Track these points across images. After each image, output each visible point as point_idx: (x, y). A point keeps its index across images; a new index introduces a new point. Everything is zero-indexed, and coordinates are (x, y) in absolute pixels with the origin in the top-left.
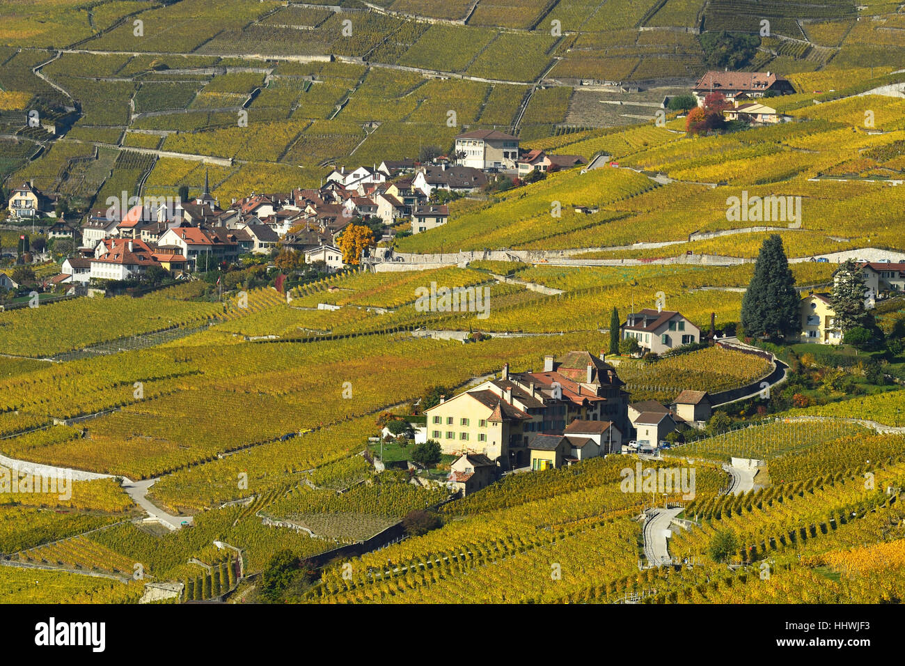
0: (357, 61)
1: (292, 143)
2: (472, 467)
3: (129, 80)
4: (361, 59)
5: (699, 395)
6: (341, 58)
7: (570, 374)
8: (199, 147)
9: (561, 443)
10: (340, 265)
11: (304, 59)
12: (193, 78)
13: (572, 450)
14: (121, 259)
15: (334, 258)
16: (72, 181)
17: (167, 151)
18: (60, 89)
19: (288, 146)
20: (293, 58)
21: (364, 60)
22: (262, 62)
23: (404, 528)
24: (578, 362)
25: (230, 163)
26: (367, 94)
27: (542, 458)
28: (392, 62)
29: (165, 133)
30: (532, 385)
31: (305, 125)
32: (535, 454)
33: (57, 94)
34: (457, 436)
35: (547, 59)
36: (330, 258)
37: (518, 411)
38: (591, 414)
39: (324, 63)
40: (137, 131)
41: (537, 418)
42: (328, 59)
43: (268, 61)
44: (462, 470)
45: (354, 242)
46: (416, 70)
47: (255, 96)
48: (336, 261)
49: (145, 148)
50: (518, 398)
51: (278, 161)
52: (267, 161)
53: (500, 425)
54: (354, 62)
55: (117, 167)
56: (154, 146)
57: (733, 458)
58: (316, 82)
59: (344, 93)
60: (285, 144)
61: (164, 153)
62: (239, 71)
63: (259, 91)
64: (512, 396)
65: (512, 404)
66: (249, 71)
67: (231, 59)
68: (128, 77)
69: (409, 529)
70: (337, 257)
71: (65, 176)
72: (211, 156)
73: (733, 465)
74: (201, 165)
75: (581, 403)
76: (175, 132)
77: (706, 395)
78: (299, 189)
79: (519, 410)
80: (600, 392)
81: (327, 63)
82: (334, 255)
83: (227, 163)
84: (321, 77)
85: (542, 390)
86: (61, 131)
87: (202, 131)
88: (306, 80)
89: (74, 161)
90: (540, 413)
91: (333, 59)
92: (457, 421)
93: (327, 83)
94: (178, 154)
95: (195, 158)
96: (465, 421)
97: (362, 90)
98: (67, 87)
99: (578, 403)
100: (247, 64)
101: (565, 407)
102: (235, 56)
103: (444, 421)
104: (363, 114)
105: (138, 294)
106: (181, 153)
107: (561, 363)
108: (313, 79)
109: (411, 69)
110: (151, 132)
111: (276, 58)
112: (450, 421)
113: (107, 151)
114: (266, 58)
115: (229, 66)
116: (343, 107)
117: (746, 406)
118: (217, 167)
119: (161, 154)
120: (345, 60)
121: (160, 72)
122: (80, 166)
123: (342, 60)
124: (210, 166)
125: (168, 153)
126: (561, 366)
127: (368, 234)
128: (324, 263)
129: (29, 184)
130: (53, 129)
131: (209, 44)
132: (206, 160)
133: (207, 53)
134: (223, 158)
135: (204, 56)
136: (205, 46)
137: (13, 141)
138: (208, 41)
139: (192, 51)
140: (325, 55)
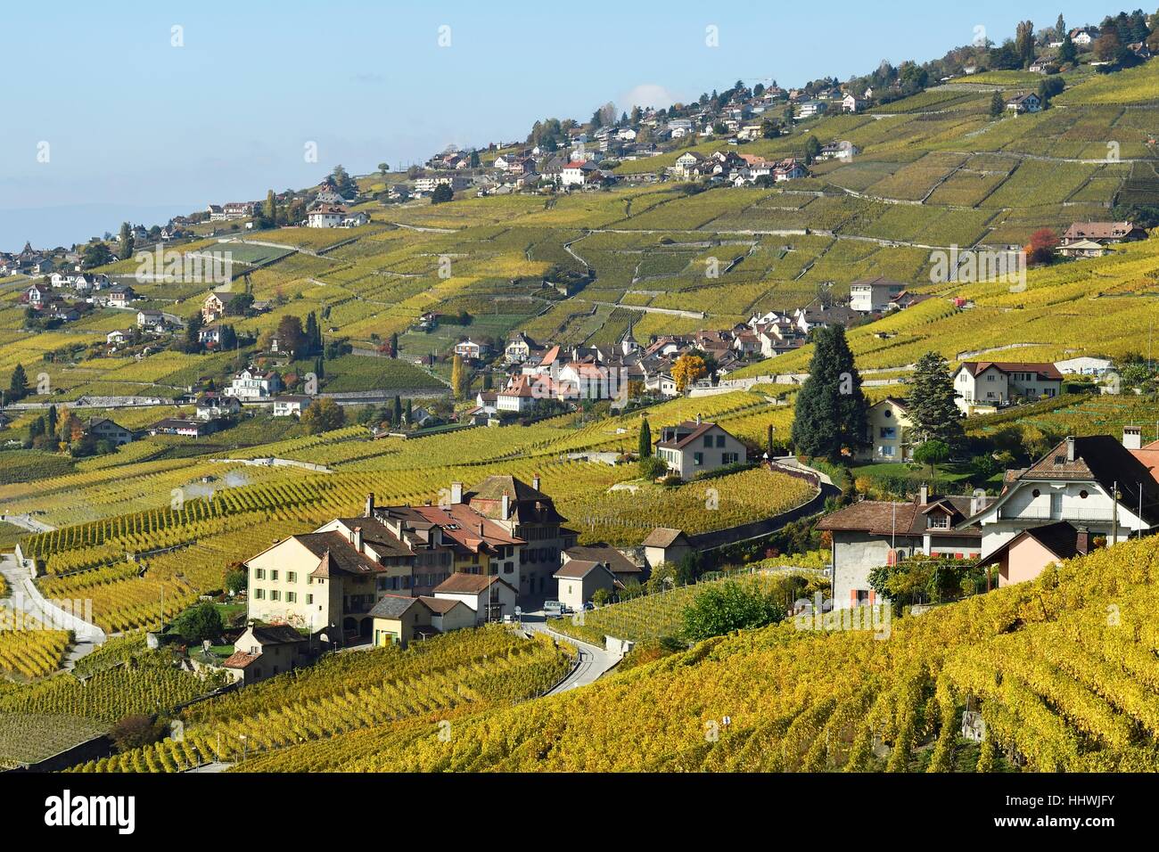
0: (827, 234)
1: (758, 299)
2: (260, 646)
3: (640, 252)
4: (830, 232)
5: (672, 534)
6: (815, 231)
7: (483, 507)
8: (680, 303)
9: (410, 608)
10: (674, 392)
11: (784, 233)
12: (692, 249)
13: (433, 617)
14: (518, 392)
15: (669, 386)
16: (568, 332)
17: (654, 307)
18: (580, 260)
19: (755, 302)
20: (776, 233)
21: (833, 233)
22: (750, 236)
23: (113, 741)
24: (496, 490)
25: (703, 316)
26: (830, 259)
27: (387, 628)
28: (856, 234)
29: (655, 294)
30: (399, 524)
31: (773, 285)
32: (378, 624)
33: (576, 263)
34: (284, 596)
35: (983, 229)
36: (665, 386)
37: (367, 560)
38: (501, 564)
39: (800, 236)
40: (635, 292)
41: (404, 571)
42: (804, 233)
43: (755, 235)
44: (246, 649)
45: (686, 371)
46: (875, 240)
47: (737, 263)
48: (670, 389)
49: (637, 305)
50: (372, 544)
51: (743, 314)
52: (734, 314)
53: (327, 582)
54: (825, 234)
55: (609, 321)
56: (644, 304)
57: (608, 637)
58: (791, 251)
59: (812, 259)
60: (752, 300)
61: (652, 309)
62: (732, 243)
63: (742, 259)
64: (363, 541)
65: (363, 552)
66: (738, 243)
67: (725, 234)
68: (640, 250)
69: (120, 744)
70: (671, 386)
71: (563, 329)
72: (688, 311)
73: (608, 647)
74: (679, 318)
75: (475, 549)
76: (665, 292)
77: (682, 535)
78: (702, 330)
79: (370, 559)
80: (519, 532)
81: (803, 236)
82: (668, 383)
83: (700, 316)
84: (796, 246)
85: (417, 532)
86: (571, 293)
87: (686, 290)
88: (783, 249)
89: (574, 316)
90: (407, 564)
91: (808, 232)
92: (283, 576)
93: (800, 252)
94: (662, 310)
95: (675, 312)
96: (291, 576)
97: (826, 256)
98: (586, 259)
99: (472, 548)
100: (737, 238)
101: (450, 555)
102: (730, 232)
103: (269, 575)
104: (822, 276)
105: (527, 424)
106: (665, 308)
107: (477, 494)
108: (789, 248)
109: (870, 239)
110: (645, 292)
111: (762, 232)
112: (275, 575)
113: (604, 309)
114: (754, 233)
115: (723, 240)
116: (808, 270)
117: (754, 548)
118: (691, 320)
119: (648, 310)
120: (818, 233)
121: (666, 246)
122: (578, 320)
123: (815, 233)
124: (685, 318)
125: (655, 309)
126: (477, 497)
127: (700, 363)
128: (659, 391)
129: (522, 334)
130: (564, 292)
131: (711, 223)
132: (683, 314)
133: (708, 230)
134: (697, 312)
135: (704, 232)
136: (707, 225)
137: (527, 301)
138: (711, 220)
139: (696, 229)
140: (802, 229)
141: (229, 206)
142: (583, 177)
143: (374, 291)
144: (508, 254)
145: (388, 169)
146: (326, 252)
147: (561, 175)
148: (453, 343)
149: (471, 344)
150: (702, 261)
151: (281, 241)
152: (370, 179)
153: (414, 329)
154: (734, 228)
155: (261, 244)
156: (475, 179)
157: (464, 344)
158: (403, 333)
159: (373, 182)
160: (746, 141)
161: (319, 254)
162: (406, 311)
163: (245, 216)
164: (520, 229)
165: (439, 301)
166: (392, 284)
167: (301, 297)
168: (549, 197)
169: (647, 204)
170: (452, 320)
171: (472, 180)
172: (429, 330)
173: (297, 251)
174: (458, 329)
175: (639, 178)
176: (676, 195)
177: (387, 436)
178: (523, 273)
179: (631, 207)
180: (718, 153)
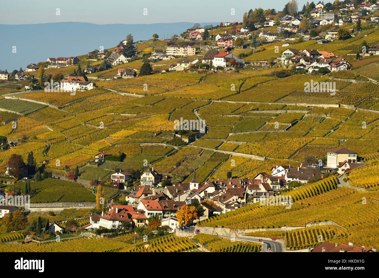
1: (300, 149)
3: (238, 116)
4: (354, 106)
6: (344, 105)
8: (254, 150)
11: (326, 106)
12: (269, 115)
14: (110, 217)
16: (180, 167)
17: (237, 152)
19: (297, 151)
20: (321, 106)
21: (355, 107)
22: (305, 107)
25: (264, 159)
26: (349, 124)
28: (368, 108)
29: (241, 143)
31: (311, 140)
36: (172, 224)
39: (335, 108)
40: (229, 142)
42: (337, 106)
43: (309, 107)
45: (184, 215)
47: (293, 125)
48: (175, 226)
49: (228, 151)
51: (288, 159)
54: (350, 107)
55: (208, 160)
56: (233, 150)
58: (328, 118)
59: (338, 123)
60: (296, 149)
61: (236, 153)
62: (294, 111)
63: (297, 122)
66: (298, 112)
67: (291, 106)
68: (238, 114)
71: (179, 164)
72: (258, 155)
74: (250, 160)
76: (246, 143)
81: (337, 108)
83: (262, 159)
84: (331, 115)
86: (191, 141)
88: (323, 116)
91: (340, 106)
93: (333, 118)
94: (242, 154)
95: (249, 156)
97: (347, 122)
100: (297, 108)
102: (295, 104)
104: (342, 135)
106: (244, 153)
108: (327, 116)
110: (235, 142)
111: (313, 105)
113: (208, 152)
114: (307, 105)
115: (289, 109)
116: (334, 130)
118: (257, 161)
119: (234, 154)
120: (346, 106)
121: (254, 112)
123: (344, 107)
124: (254, 160)
125: (238, 153)
128: (169, 227)
129: (151, 169)
130: (187, 140)
131: (285, 98)
132: (253, 157)
133: (281, 102)
134: (262, 156)
135: (280, 104)
136: (282, 99)
137: (163, 146)
138: (285, 96)
139: (275, 102)
140: (337, 104)
141: (59, 59)
142: (225, 63)
143: (77, 137)
144: (159, 115)
145: (158, 37)
146: (64, 107)
147: (213, 61)
148: (111, 173)
149: (120, 174)
150: (272, 123)
151: (40, 99)
152: (146, 44)
153: (90, 163)
154: (297, 101)
155: (28, 100)
156: (201, 48)
157: (116, 174)
158: (85, 165)
159: (146, 46)
160: (328, 42)
161: (60, 108)
162: (90, 151)
163: (67, 66)
164: (173, 99)
165: (111, 145)
166: (88, 132)
167: (36, 139)
168: (204, 75)
169: (253, 84)
170: (114, 158)
171: (199, 48)
172: (100, 164)
173: (48, 106)
174: (117, 163)
175: (259, 64)
176: (271, 78)
177: (31, 241)
178: (163, 129)
179: (243, 85)
180: (305, 51)
